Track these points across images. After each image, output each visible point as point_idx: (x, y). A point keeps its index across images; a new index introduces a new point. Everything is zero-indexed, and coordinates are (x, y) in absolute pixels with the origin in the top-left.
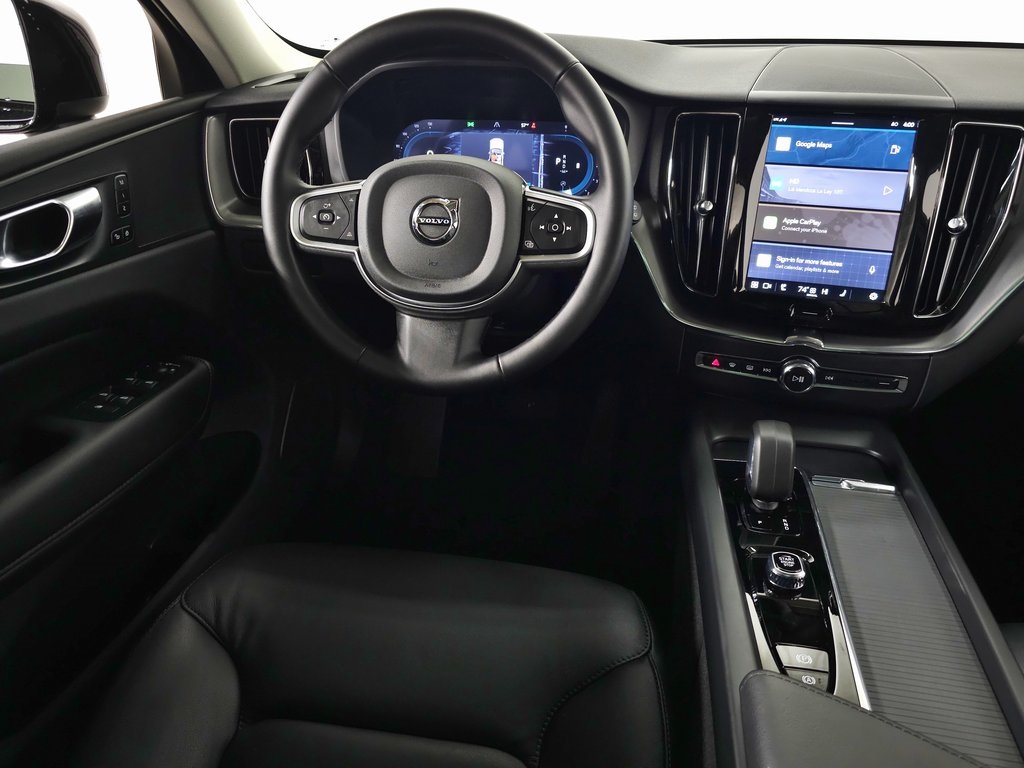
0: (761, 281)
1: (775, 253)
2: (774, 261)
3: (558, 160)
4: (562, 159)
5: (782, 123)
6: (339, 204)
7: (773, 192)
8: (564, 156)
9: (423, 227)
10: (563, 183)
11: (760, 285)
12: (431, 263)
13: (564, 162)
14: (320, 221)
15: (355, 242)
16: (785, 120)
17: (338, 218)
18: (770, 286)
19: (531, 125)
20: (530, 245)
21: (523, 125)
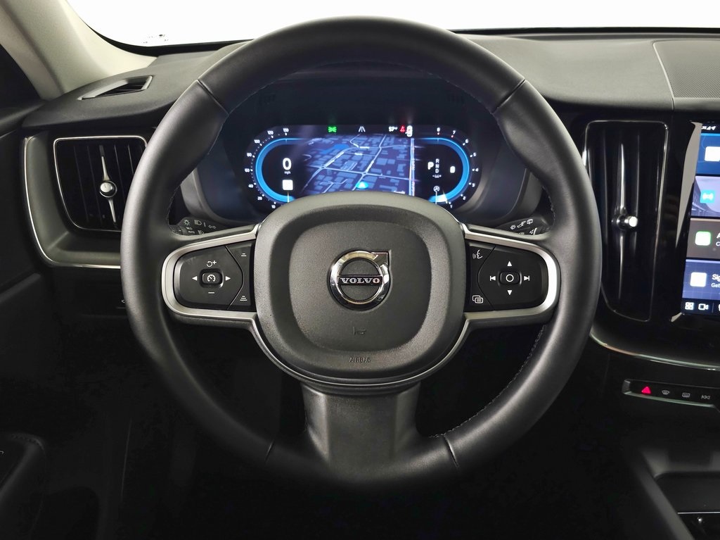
0: (697, 302)
1: (710, 271)
2: (710, 280)
3: (430, 165)
4: (435, 164)
5: (711, 131)
6: (228, 261)
7: (704, 205)
8: (437, 160)
9: (346, 289)
10: (437, 189)
11: (696, 306)
12: (357, 332)
13: (437, 166)
14: (202, 283)
15: (252, 307)
16: (714, 128)
17: (227, 278)
18: (706, 307)
19: (399, 129)
20: (479, 300)
21: (391, 129)
